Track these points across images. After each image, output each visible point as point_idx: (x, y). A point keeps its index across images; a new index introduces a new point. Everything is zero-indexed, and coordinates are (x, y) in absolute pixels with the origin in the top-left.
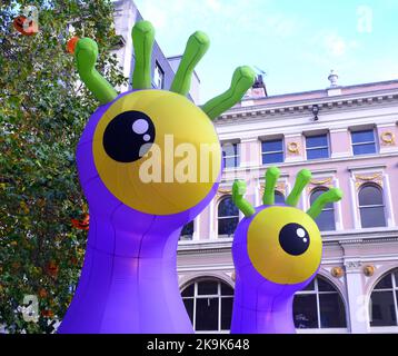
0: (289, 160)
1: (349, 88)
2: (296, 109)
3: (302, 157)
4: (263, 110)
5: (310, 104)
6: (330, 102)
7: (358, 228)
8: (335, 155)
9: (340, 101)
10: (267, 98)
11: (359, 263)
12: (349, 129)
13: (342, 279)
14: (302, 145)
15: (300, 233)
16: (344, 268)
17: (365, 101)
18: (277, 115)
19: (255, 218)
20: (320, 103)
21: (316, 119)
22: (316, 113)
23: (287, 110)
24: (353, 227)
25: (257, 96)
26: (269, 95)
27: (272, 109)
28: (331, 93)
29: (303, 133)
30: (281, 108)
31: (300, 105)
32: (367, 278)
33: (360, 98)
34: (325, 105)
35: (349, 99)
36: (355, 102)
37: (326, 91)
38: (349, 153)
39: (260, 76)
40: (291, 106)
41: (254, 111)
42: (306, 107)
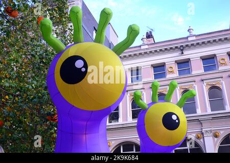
0: (169, 76)
1: (199, 35)
2: (171, 48)
3: (176, 75)
4: (153, 50)
5: (179, 45)
6: (189, 44)
7: (209, 112)
8: (194, 72)
9: (195, 43)
10: (155, 43)
11: (211, 131)
12: (201, 57)
13: (202, 140)
14: (175, 68)
15: (174, 117)
16: (203, 134)
17: (209, 42)
18: (161, 52)
19: (148, 111)
20: (184, 45)
21: (182, 53)
22: (182, 50)
23: (166, 49)
24: (206, 111)
25: (149, 43)
26: (156, 42)
27: (158, 49)
28: (190, 39)
29: (176, 62)
30: (163, 48)
31: (173, 46)
32: (216, 139)
33: (206, 41)
34: (187, 46)
35: (200, 42)
36: (203, 43)
37: (187, 38)
38: (202, 71)
39: (151, 32)
40: (168, 47)
41: (148, 51)
42: (176, 47)
